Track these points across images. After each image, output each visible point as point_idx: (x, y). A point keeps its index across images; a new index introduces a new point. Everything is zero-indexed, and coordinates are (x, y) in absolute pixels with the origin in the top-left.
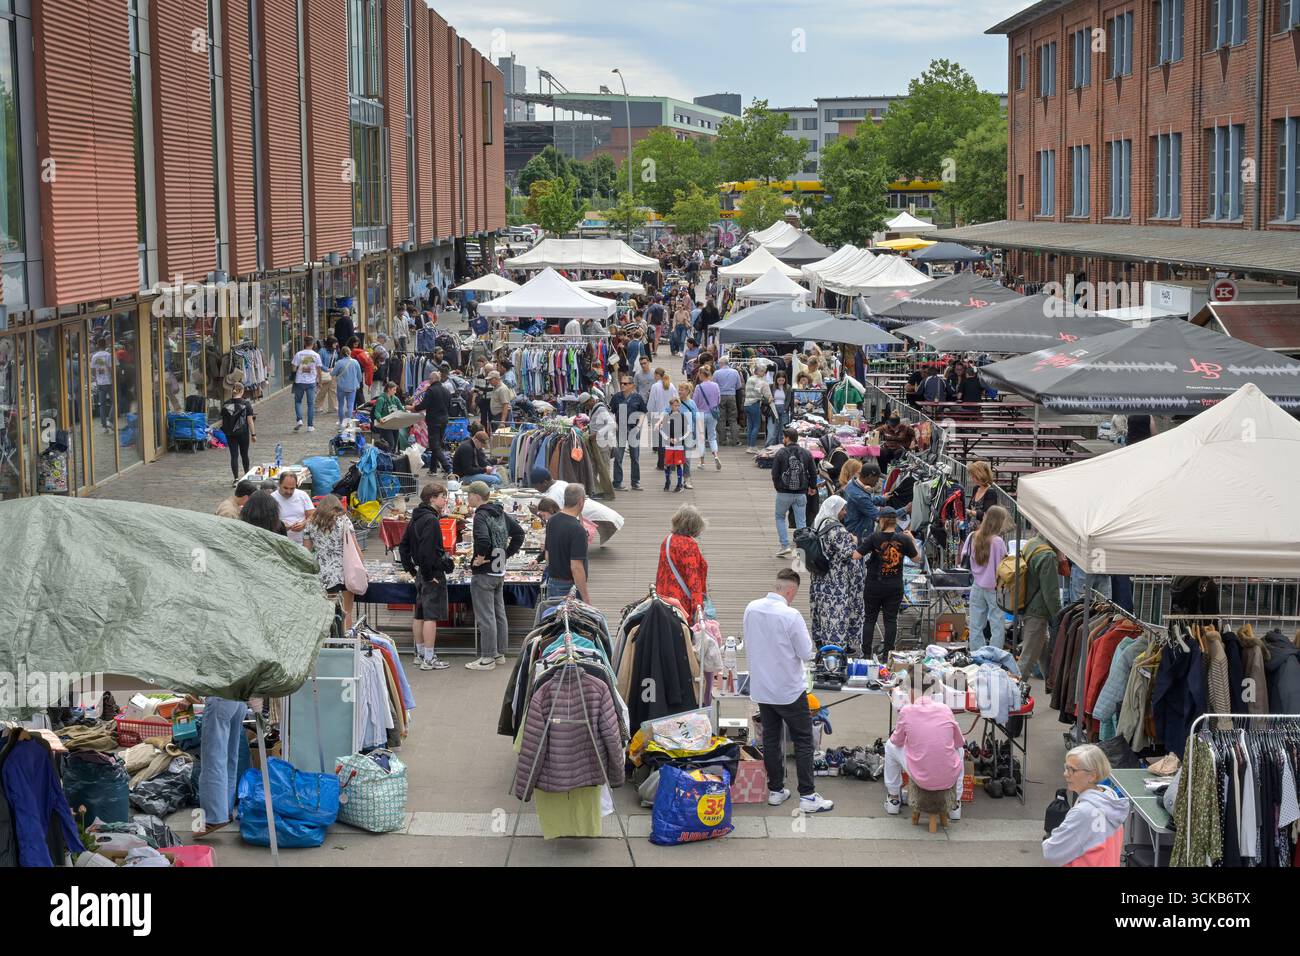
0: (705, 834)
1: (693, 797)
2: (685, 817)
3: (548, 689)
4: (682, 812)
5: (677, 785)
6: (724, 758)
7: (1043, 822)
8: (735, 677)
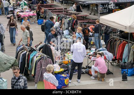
0: (66, 86)
1: (64, 79)
2: (63, 83)
3: (41, 62)
4: (62, 83)
5: (61, 78)
6: (67, 72)
7: (122, 77)
8: (60, 57)
